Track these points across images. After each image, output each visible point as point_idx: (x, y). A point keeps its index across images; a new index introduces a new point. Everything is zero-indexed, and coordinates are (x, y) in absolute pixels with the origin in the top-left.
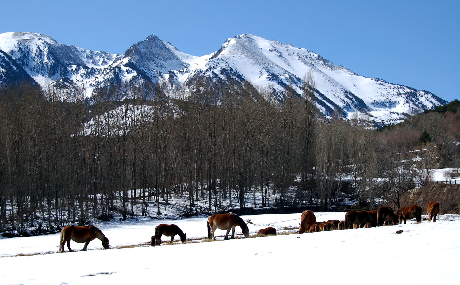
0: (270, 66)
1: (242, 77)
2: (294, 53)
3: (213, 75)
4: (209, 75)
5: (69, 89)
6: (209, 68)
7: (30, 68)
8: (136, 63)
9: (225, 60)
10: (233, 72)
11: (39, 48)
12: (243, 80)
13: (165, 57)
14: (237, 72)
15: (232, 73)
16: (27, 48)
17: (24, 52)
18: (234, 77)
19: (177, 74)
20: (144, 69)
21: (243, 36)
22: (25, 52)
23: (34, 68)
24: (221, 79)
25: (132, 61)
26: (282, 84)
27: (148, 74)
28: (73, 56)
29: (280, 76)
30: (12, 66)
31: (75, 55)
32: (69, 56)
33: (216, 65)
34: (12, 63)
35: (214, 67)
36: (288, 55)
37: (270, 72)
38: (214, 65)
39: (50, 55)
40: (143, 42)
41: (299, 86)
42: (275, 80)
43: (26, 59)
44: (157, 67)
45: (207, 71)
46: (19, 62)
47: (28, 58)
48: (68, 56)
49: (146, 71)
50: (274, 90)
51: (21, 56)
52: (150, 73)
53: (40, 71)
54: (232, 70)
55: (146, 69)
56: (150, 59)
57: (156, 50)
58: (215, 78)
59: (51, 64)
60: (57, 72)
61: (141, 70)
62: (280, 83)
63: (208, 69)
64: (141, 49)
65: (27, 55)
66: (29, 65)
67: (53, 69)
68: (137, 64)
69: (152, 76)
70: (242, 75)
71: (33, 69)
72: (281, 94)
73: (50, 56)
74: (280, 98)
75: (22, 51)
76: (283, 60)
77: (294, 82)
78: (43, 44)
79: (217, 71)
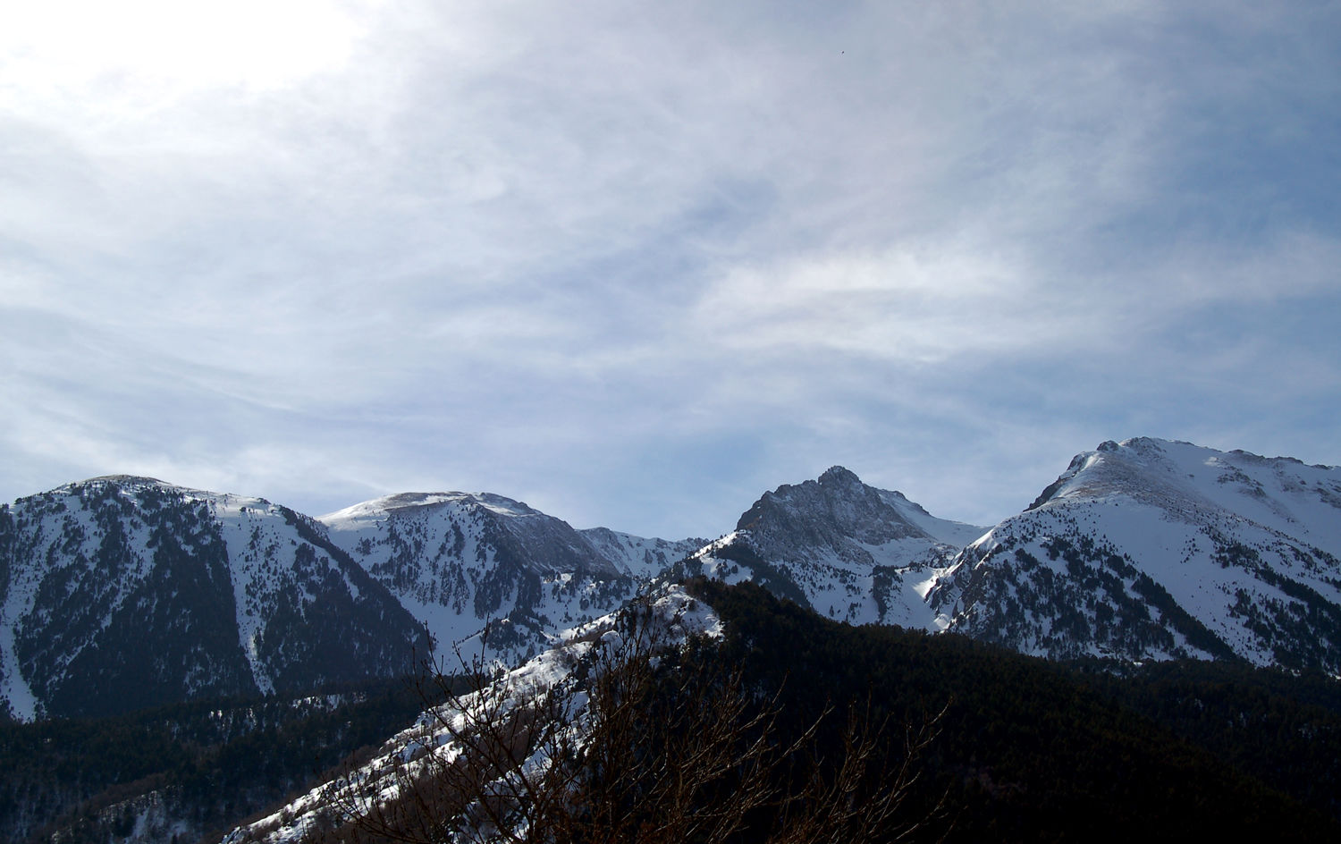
0: (1224, 522)
1: (1126, 563)
2: (1303, 483)
3: (1018, 563)
4: (1006, 561)
5: (524, 644)
6: (1006, 541)
7: (419, 591)
8: (760, 546)
9: (1066, 514)
10: (1093, 550)
11: (456, 528)
12: (1130, 572)
13: (878, 532)
14: (1108, 546)
15: (1087, 553)
16: (418, 530)
17: (405, 542)
18: (1095, 565)
19: (903, 572)
20: (787, 564)
21: (1127, 445)
22: (410, 542)
23: (433, 590)
24: (1047, 572)
25: (747, 540)
26: (1269, 576)
27: (802, 580)
28: (576, 550)
29: (1259, 551)
30: (349, 584)
31: (585, 546)
32: (565, 549)
33: (1031, 530)
34: (350, 575)
35: (1024, 537)
36: (1286, 489)
37: (1224, 540)
38: (1024, 532)
39: (489, 545)
40: (799, 485)
41: (1334, 580)
42: (1242, 564)
43: (408, 564)
44: (845, 560)
45: (999, 549)
46: (386, 573)
47: (415, 561)
48: (562, 550)
49: (796, 570)
50: (1242, 596)
51: (396, 555)
52: (810, 575)
53: (452, 600)
54: (1087, 543)
55: (794, 566)
56: (820, 537)
57: (846, 510)
58: (1026, 570)
59: (489, 574)
60: (508, 599)
61: (775, 566)
62: (1262, 572)
63: (1003, 545)
64: (788, 508)
65: (413, 551)
66: (419, 581)
67: (494, 588)
68: (763, 549)
69: (814, 585)
70: (1125, 555)
71: (428, 595)
72: (1269, 610)
73: (490, 548)
74: (1266, 623)
75: (399, 542)
76: (1269, 506)
77: (1313, 568)
78: (470, 515)
79: (1035, 550)
